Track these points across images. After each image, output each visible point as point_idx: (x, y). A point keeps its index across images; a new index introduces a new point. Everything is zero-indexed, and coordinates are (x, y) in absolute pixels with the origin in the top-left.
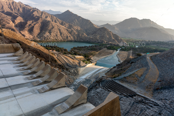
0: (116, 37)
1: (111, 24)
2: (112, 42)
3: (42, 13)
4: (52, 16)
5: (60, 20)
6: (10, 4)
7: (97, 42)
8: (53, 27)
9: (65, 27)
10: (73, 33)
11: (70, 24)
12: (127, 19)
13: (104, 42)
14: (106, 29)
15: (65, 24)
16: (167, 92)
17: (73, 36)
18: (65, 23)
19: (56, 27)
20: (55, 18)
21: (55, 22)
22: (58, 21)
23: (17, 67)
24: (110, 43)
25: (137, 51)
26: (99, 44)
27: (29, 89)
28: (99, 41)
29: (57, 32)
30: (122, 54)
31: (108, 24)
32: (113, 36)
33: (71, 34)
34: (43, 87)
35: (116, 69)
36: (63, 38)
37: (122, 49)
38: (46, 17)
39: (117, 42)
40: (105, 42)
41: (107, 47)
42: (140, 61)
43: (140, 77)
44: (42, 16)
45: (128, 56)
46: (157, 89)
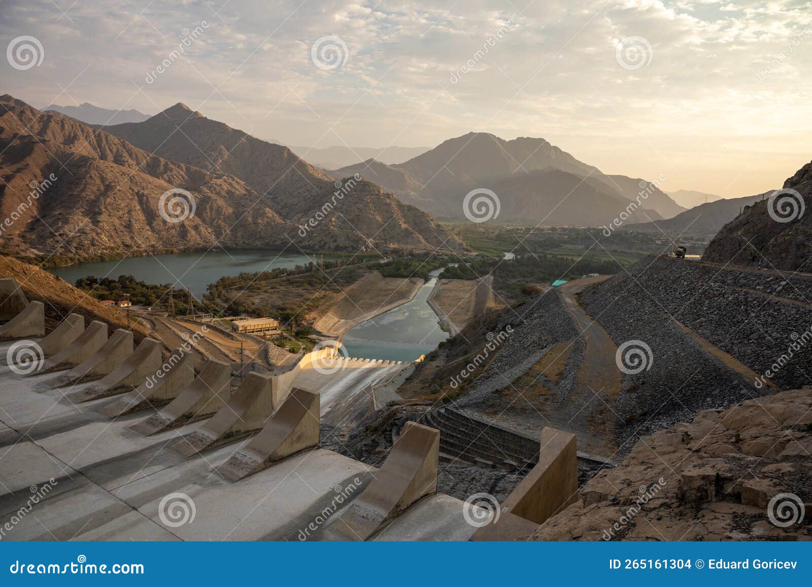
0: (417, 218)
1: (388, 162)
2: (399, 242)
3: (47, 118)
4: (100, 135)
5: (140, 152)
7: (333, 245)
8: (109, 188)
9: (169, 181)
10: (211, 209)
11: (194, 168)
12: (452, 140)
13: (367, 247)
14: (367, 185)
15: (167, 169)
16: (665, 424)
17: (211, 225)
18: (166, 165)
19: (123, 185)
20: (116, 141)
21: (118, 160)
22: (131, 155)
23: (52, 385)
24: (392, 246)
25: (514, 277)
26: (343, 253)
27: (174, 474)
28: (342, 241)
29: (130, 212)
30: (453, 294)
32: (404, 216)
33: (200, 216)
34: (234, 458)
35: (440, 363)
36: (160, 239)
37: (447, 270)
38: (70, 140)
39: (423, 240)
40: (370, 242)
42: (541, 317)
43: (557, 383)
44: (49, 136)
45: (477, 303)
46: (630, 422)
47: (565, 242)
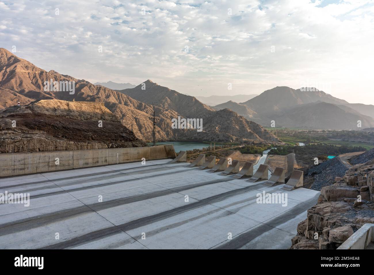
0: (255, 127)
1: (238, 102)
2: (247, 138)
3: (99, 88)
4: (118, 94)
5: (135, 101)
6: (35, 77)
7: (217, 139)
8: (124, 116)
9: (146, 112)
10: (164, 124)
11: (156, 107)
12: (268, 91)
13: (232, 140)
14: (231, 112)
15: (145, 107)
17: (165, 131)
18: (145, 105)
19: (129, 115)
20: (125, 96)
21: (126, 104)
22: (131, 102)
24: (244, 140)
25: (306, 154)
26: (222, 143)
28: (221, 137)
29: (132, 126)
30: (276, 161)
31: (230, 101)
32: (249, 126)
33: (160, 127)
36: (144, 136)
37: (272, 151)
38: (108, 97)
39: (258, 137)
40: (234, 138)
41: (239, 149)
44: (100, 95)
45: (289, 166)
47: (330, 138)
